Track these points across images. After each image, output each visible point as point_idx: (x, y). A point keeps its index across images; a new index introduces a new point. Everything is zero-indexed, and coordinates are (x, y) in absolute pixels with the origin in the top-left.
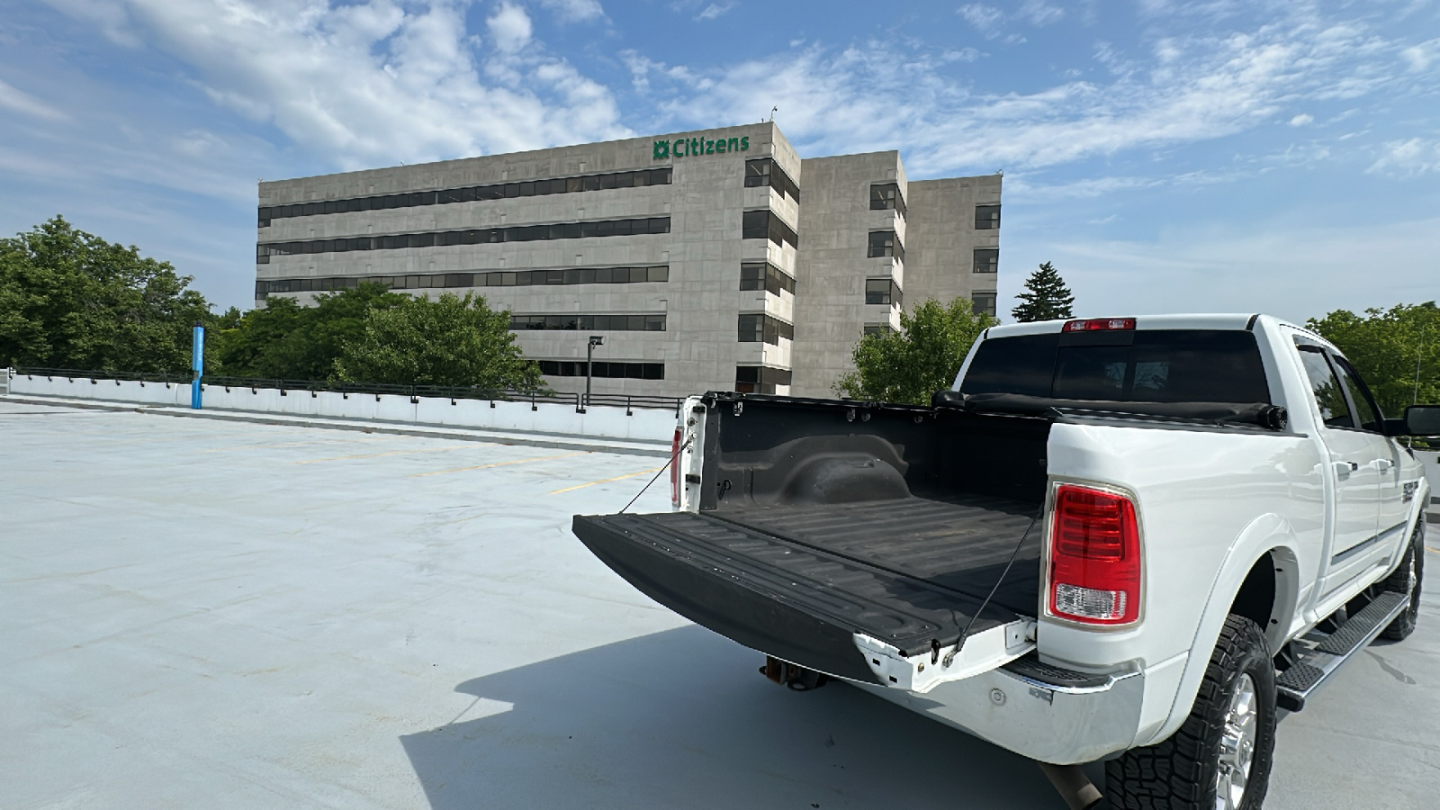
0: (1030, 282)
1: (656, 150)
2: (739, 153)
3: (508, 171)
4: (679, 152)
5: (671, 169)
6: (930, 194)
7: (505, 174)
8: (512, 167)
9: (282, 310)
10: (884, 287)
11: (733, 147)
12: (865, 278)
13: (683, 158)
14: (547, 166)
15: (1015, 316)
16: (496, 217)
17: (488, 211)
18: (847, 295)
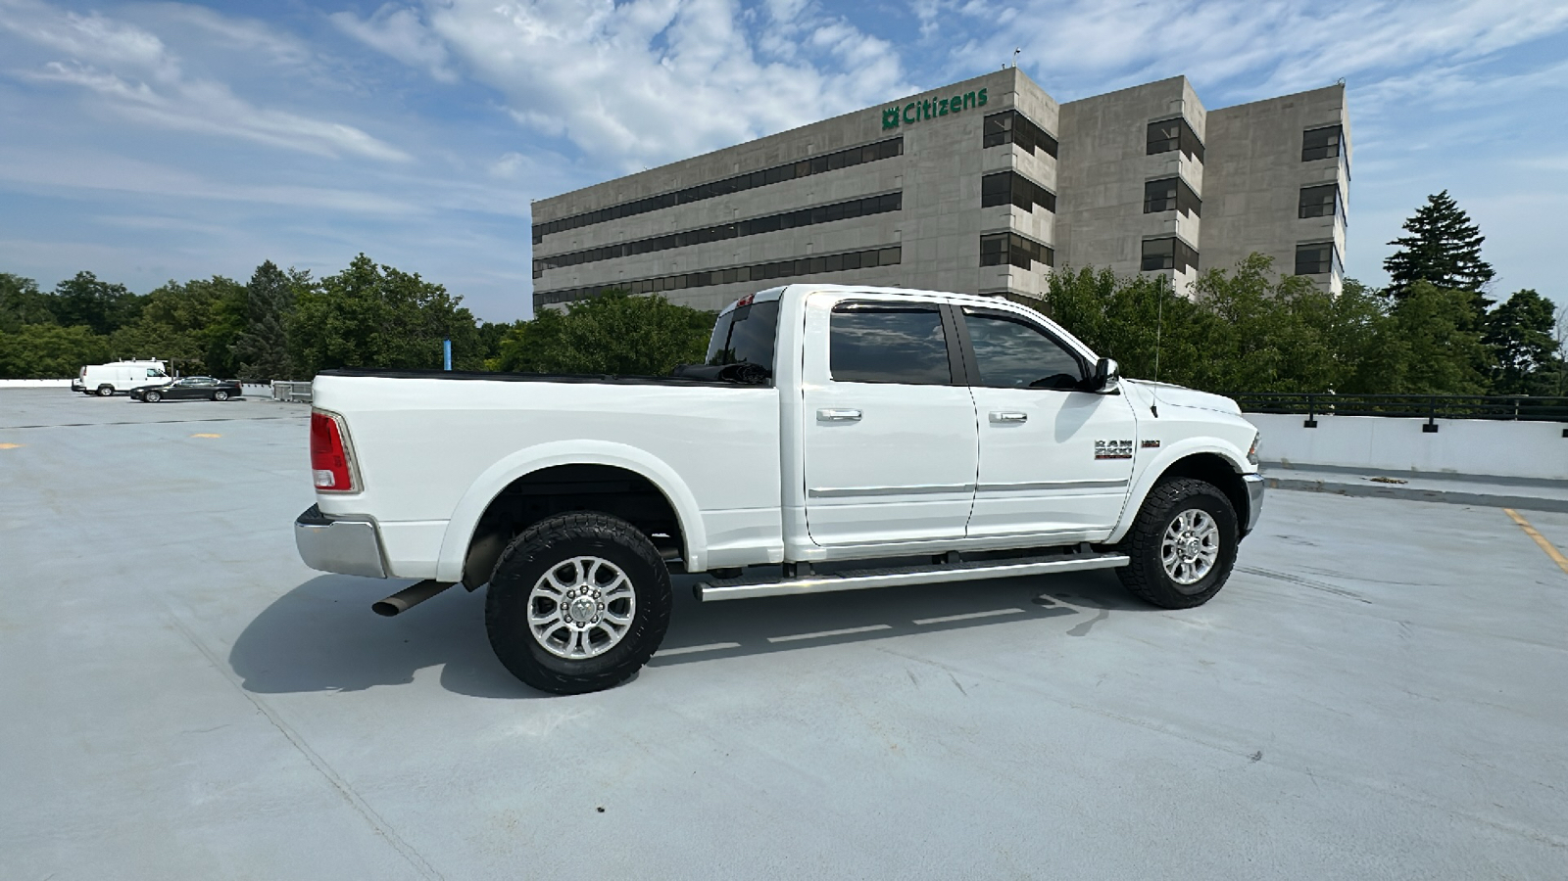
0: (1412, 221)
1: (885, 120)
2: (977, 110)
3: (740, 163)
4: (910, 118)
5: (902, 138)
6: (1237, 124)
7: (737, 166)
8: (743, 157)
9: (548, 321)
10: (1167, 248)
11: (969, 103)
12: (1141, 239)
13: (914, 125)
14: (775, 153)
15: (1388, 269)
16: (730, 212)
17: (722, 206)
18: (1118, 261)
